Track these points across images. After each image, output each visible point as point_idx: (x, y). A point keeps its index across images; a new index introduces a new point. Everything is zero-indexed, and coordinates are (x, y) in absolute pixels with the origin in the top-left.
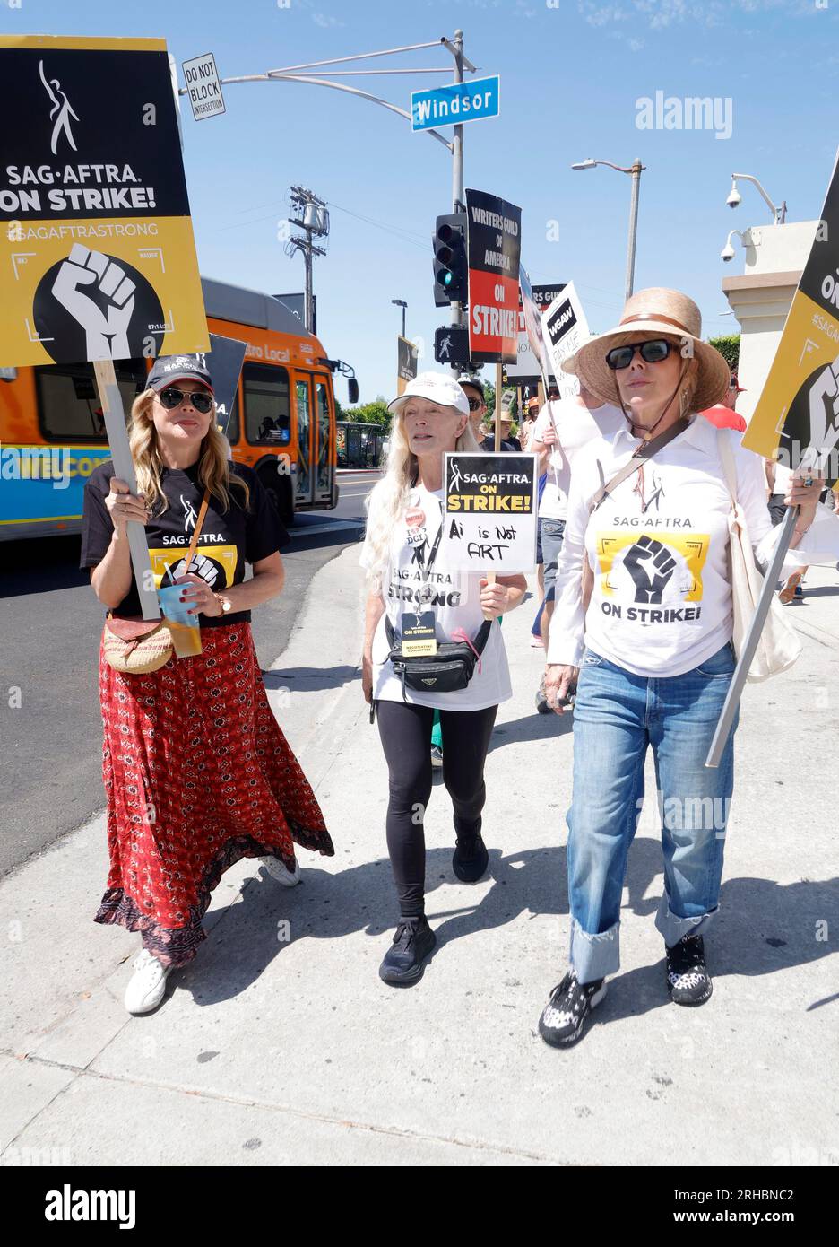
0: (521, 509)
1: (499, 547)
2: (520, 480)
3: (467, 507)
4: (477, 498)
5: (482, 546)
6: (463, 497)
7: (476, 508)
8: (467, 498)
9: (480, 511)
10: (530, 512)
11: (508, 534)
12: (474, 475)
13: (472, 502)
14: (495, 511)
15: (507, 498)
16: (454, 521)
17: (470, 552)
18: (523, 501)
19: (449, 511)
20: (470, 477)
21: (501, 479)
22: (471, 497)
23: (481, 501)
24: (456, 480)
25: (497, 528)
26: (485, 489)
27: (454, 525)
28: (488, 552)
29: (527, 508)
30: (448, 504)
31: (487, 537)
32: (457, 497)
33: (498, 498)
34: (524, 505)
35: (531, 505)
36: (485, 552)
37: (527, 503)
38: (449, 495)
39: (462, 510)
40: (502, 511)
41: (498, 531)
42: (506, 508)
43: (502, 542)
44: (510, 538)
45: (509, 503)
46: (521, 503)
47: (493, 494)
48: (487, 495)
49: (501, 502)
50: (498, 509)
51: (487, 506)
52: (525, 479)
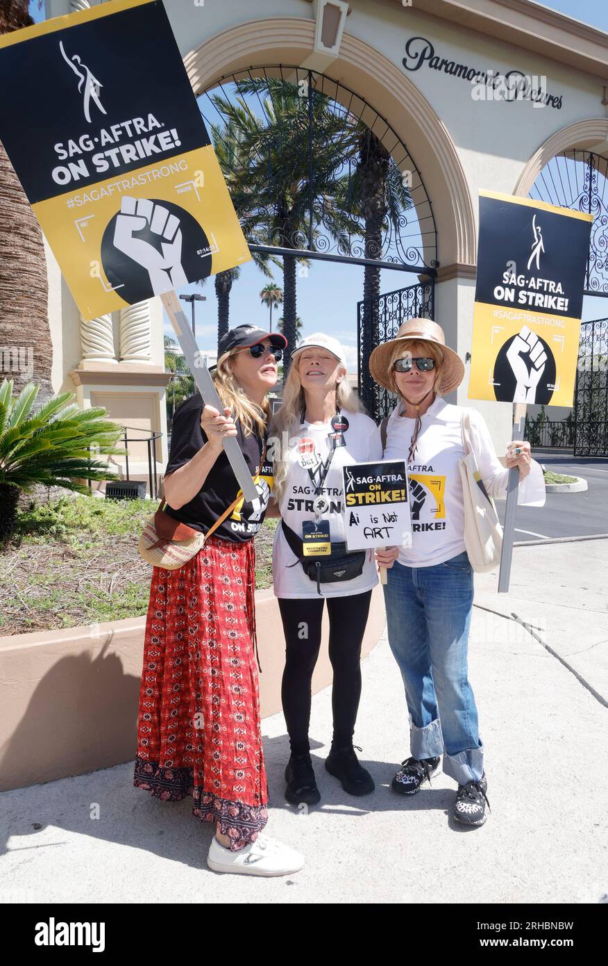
0: (399, 499)
1: (386, 528)
2: (396, 478)
3: (361, 501)
4: (367, 494)
5: (374, 529)
6: (357, 495)
7: (367, 502)
8: (360, 495)
9: (371, 503)
10: (406, 501)
11: (392, 518)
12: (364, 478)
13: (364, 498)
14: (381, 503)
15: (388, 492)
16: (352, 513)
17: (366, 535)
18: (400, 493)
19: (348, 506)
20: (361, 480)
21: (383, 479)
22: (363, 494)
23: (370, 496)
24: (351, 483)
25: (383, 515)
26: (372, 488)
27: (352, 516)
28: (378, 533)
29: (403, 498)
30: (347, 501)
31: (377, 522)
32: (353, 495)
33: (383, 493)
34: (401, 496)
35: (406, 496)
36: (376, 533)
37: (403, 494)
38: (347, 494)
39: (357, 504)
40: (386, 502)
41: (385, 517)
42: (389, 500)
43: (388, 524)
44: (393, 521)
45: (390, 496)
46: (399, 495)
47: (378, 490)
48: (374, 492)
49: (385, 496)
50: (383, 500)
51: (375, 499)
52: (400, 478)
